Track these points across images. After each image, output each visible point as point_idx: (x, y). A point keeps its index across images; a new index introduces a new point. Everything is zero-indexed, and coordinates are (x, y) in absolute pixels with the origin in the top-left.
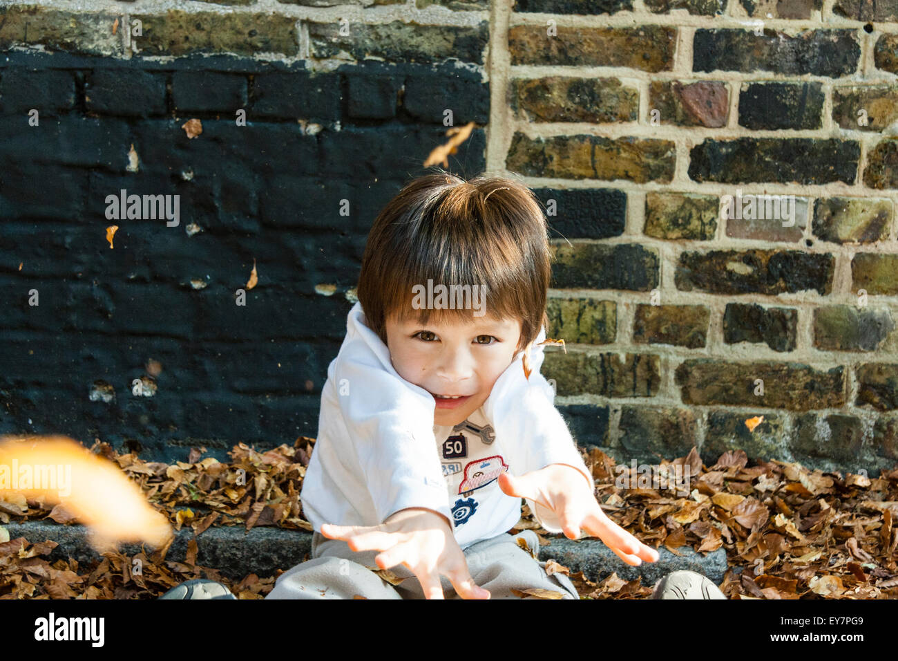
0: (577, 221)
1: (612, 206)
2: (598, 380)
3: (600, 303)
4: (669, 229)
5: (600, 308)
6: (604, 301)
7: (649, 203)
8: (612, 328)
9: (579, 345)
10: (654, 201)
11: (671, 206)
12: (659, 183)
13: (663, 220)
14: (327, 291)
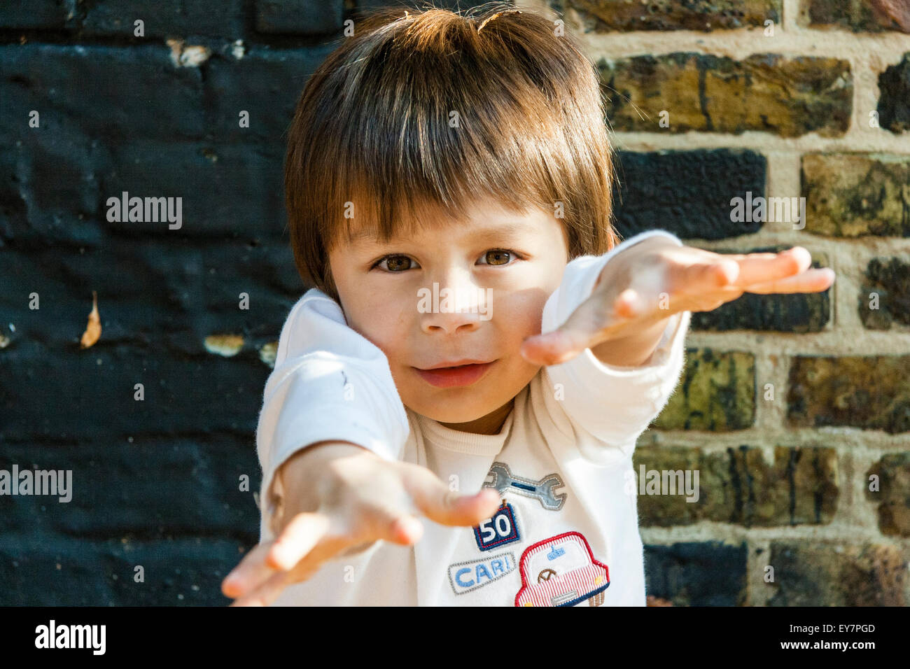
0: (679, 209)
1: (740, 181)
2: (726, 497)
3: (723, 355)
4: (844, 219)
5: (724, 365)
6: (731, 353)
7: (808, 173)
8: (748, 401)
9: (688, 434)
10: (815, 170)
11: (847, 177)
12: (823, 135)
13: (833, 203)
14: (226, 347)
